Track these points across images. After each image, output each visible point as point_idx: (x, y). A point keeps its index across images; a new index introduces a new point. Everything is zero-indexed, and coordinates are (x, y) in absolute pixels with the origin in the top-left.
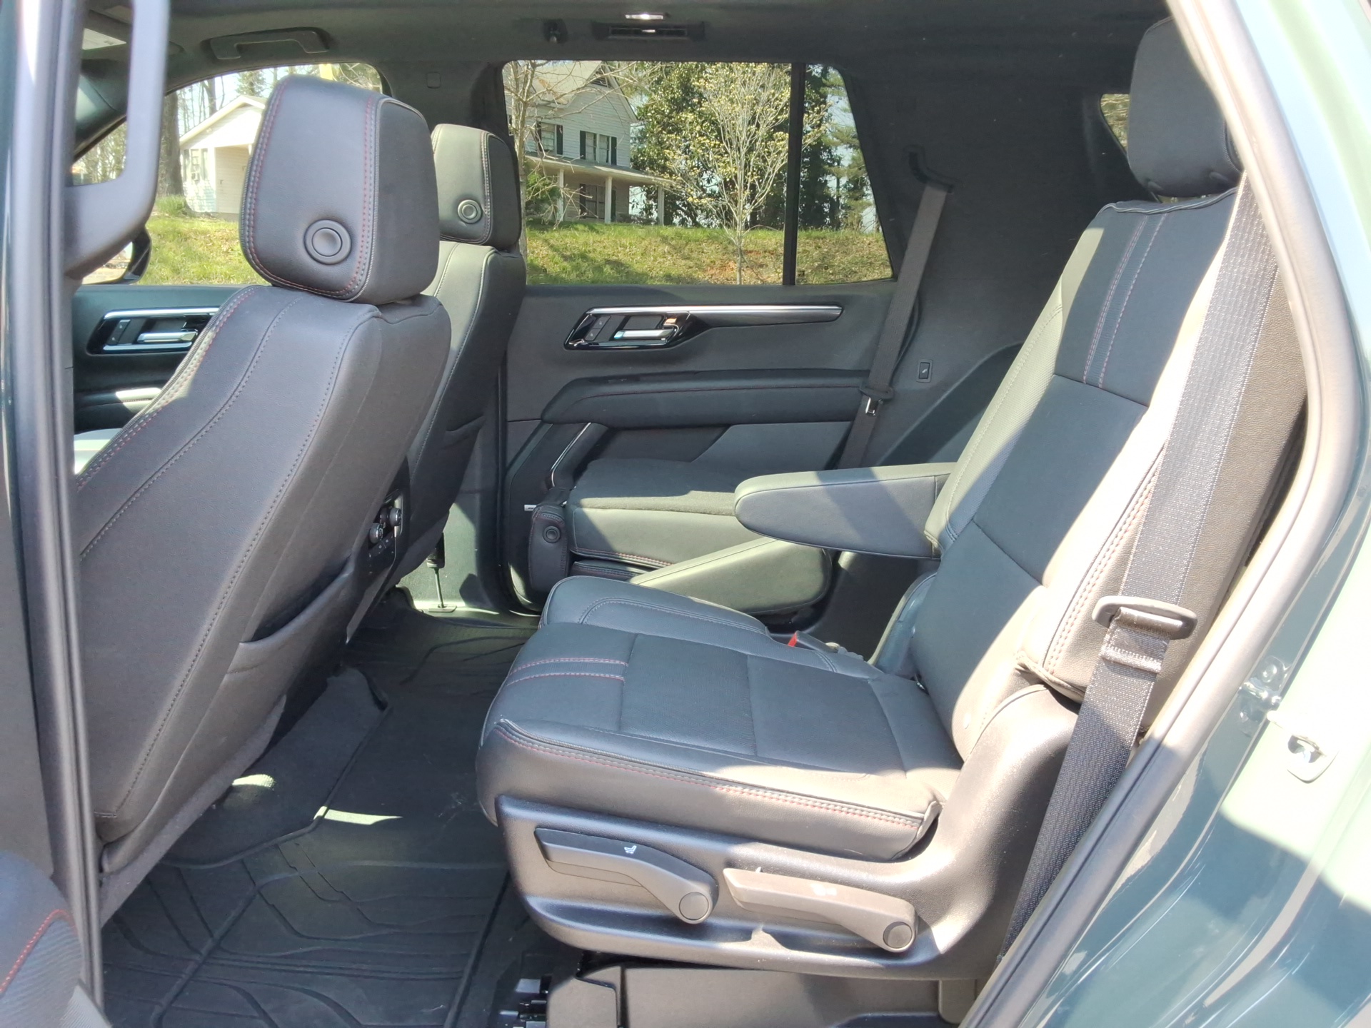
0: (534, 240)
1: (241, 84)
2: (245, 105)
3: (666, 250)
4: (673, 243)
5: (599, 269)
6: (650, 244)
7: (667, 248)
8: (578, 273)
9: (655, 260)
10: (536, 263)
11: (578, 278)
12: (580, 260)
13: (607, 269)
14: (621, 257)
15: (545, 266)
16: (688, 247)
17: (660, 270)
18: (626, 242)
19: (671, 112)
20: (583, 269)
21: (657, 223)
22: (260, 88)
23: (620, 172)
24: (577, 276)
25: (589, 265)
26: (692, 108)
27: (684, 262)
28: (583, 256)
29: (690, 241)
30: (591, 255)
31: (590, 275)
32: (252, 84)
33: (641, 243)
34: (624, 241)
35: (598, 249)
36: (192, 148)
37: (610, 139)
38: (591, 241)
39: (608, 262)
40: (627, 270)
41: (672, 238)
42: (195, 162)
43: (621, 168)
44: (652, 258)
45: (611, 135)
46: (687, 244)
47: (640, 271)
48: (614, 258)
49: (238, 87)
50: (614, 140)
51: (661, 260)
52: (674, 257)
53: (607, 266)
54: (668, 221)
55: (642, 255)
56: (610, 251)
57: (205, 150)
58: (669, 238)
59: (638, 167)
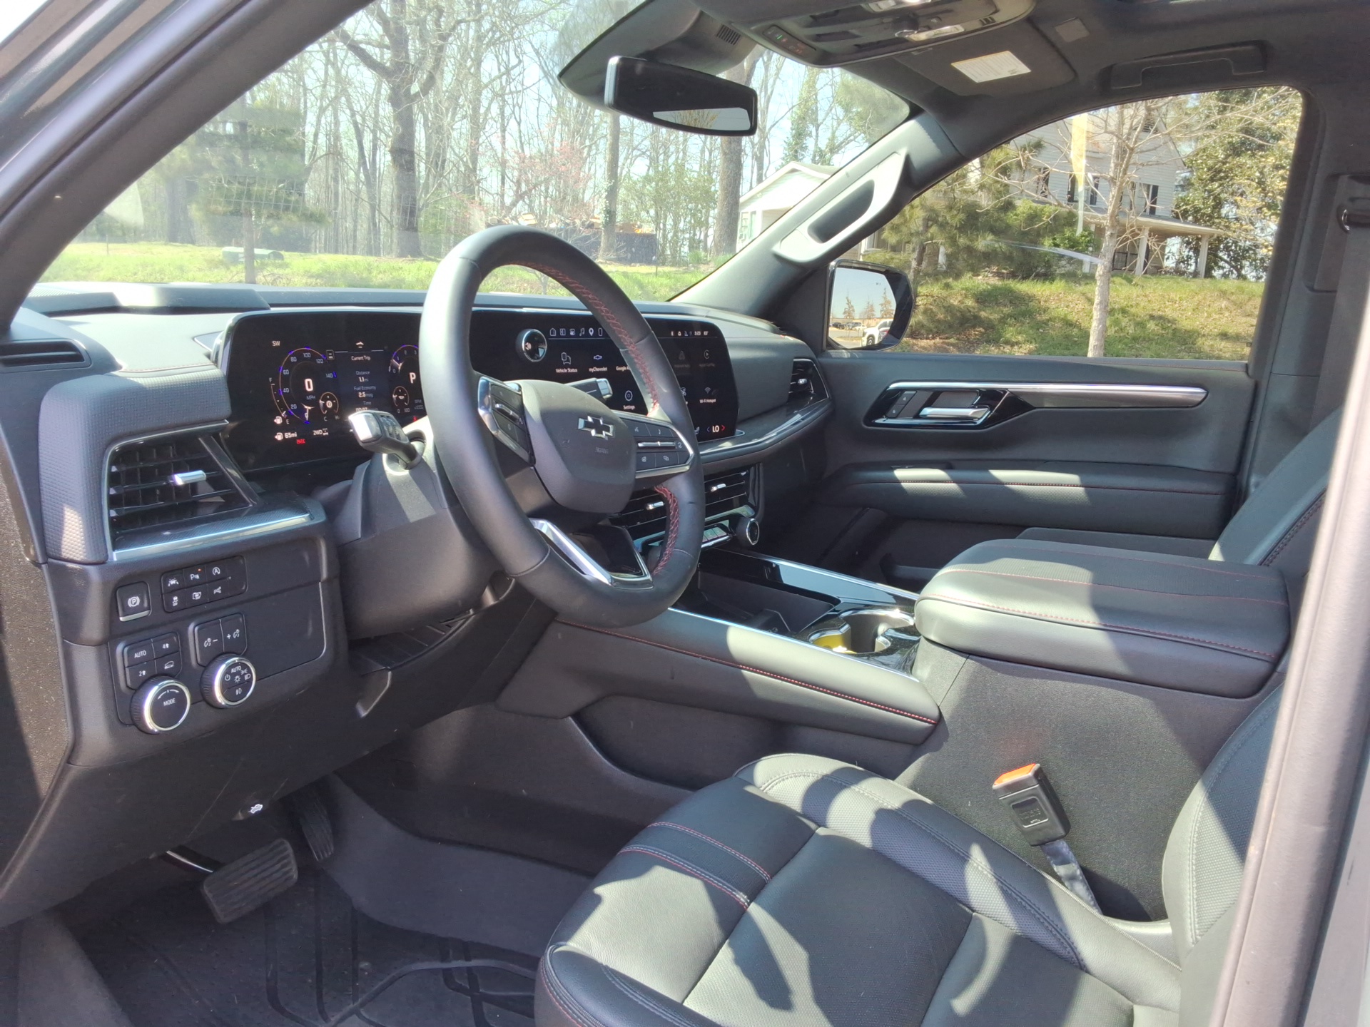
0: (1069, 294)
1: (787, 152)
2: (793, 171)
3: (1223, 305)
4: (1233, 297)
5: (1141, 325)
6: (1204, 299)
7: (1224, 304)
8: (1116, 328)
9: (1209, 316)
10: (1069, 317)
11: (1117, 334)
12: (1120, 315)
13: (1151, 326)
14: (1169, 313)
15: (1080, 321)
16: (1250, 303)
17: (1215, 328)
18: (1176, 297)
19: (1227, 156)
20: (1123, 324)
21: (1195, 274)
22: (802, 155)
23: (1160, 221)
24: (1116, 332)
25: (1130, 320)
26: (1252, 153)
27: (1244, 319)
28: (1124, 311)
29: (1254, 296)
30: (1133, 310)
31: (1130, 331)
32: (796, 151)
33: (1193, 297)
34: (1172, 295)
35: (1142, 304)
36: (743, 211)
37: (1151, 188)
38: (1135, 295)
39: (1152, 317)
40: (1174, 326)
41: (1232, 293)
42: (744, 224)
43: (1159, 217)
44: (1206, 314)
45: (1152, 183)
46: (1250, 299)
47: (1189, 327)
48: (1160, 313)
49: (784, 156)
50: (1155, 189)
51: (1217, 317)
52: (1233, 314)
53: (1151, 321)
54: (1208, 274)
55: (1194, 310)
56: (1155, 305)
57: (754, 213)
58: (1229, 292)
59: (1180, 215)
